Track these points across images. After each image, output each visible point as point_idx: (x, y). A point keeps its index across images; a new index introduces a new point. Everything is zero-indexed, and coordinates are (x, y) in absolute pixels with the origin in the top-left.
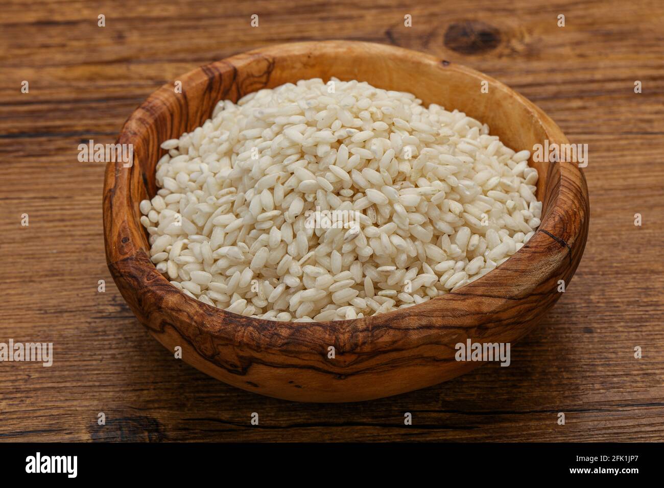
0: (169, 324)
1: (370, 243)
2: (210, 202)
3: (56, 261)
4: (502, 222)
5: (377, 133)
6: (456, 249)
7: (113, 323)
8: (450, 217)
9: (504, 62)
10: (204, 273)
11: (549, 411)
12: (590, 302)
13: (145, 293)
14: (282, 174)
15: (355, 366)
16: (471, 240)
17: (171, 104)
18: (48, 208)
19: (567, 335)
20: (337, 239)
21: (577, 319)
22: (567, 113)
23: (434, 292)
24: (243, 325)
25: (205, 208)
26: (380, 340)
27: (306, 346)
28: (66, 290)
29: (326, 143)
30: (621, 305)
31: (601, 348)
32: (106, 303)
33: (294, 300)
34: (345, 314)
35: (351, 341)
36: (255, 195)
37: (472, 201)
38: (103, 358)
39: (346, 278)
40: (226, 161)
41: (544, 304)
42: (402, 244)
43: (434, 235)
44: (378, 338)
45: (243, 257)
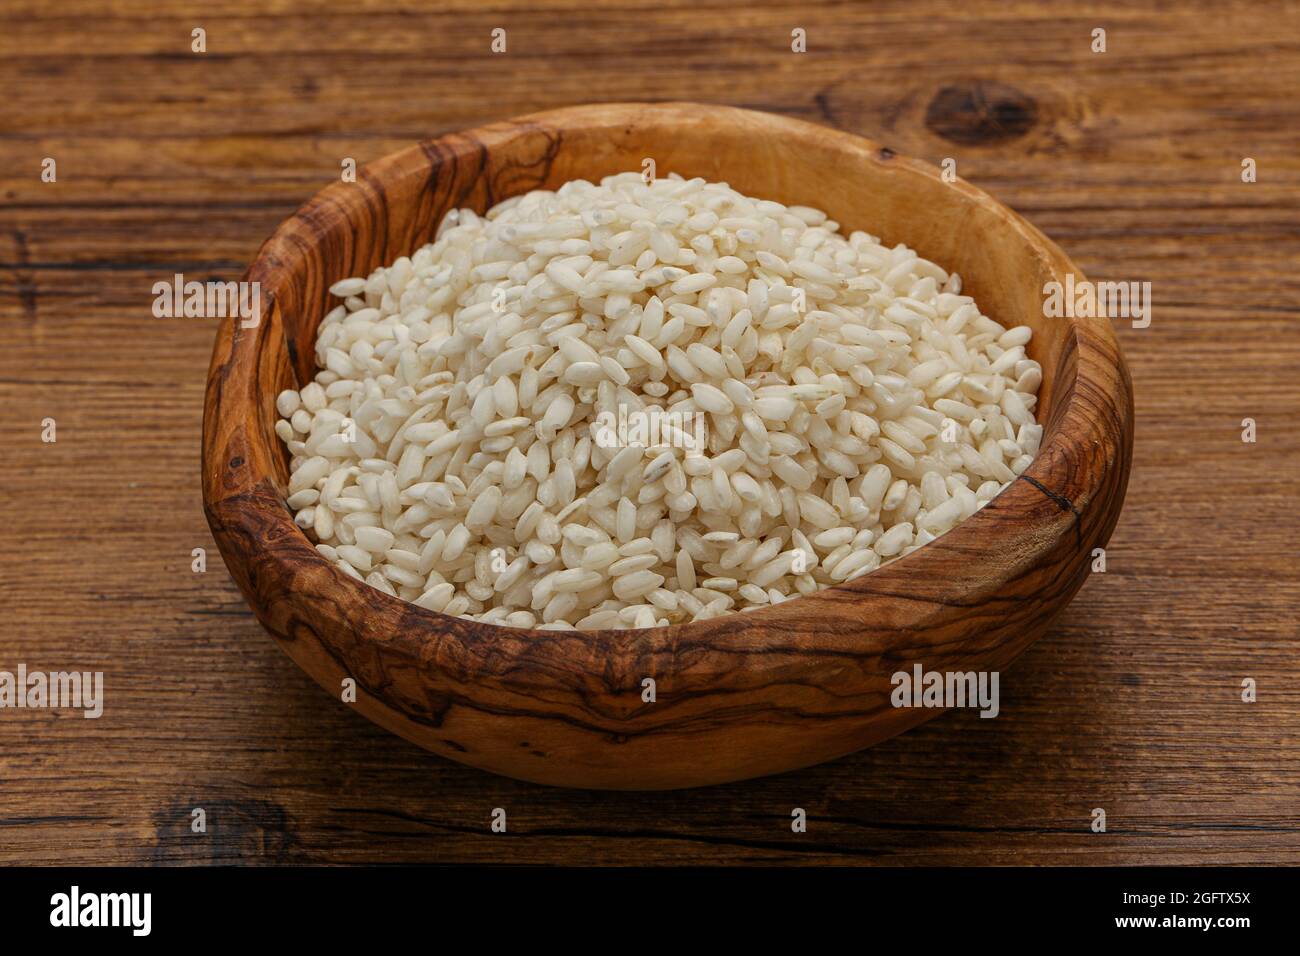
0: (304, 624)
1: (693, 486)
2: (404, 397)
3: (133, 502)
4: (957, 460)
5: (722, 278)
6: (858, 506)
7: (226, 624)
8: (851, 444)
9: (1039, 162)
10: (380, 531)
11: (1034, 829)
12: (1143, 626)
13: (263, 563)
14: (537, 348)
15: (642, 718)
16: (891, 491)
17: (355, 211)
18: (132, 403)
19: (1089, 686)
20: (629, 476)
21: (1113, 658)
22: (1147, 264)
23: (809, 586)
24: (437, 631)
25: (392, 407)
26: (692, 670)
27: (552, 675)
28: (145, 558)
29: (625, 293)
30: (1201, 636)
31: (1151, 716)
32: (217, 585)
33: (541, 588)
34: (634, 619)
35: (637, 669)
36: (485, 386)
37: (899, 417)
38: (198, 688)
39: (642, 552)
40: (442, 321)
41: (1021, 619)
42: (754, 492)
43: (818, 477)
44: (688, 667)
45: (452, 504)
